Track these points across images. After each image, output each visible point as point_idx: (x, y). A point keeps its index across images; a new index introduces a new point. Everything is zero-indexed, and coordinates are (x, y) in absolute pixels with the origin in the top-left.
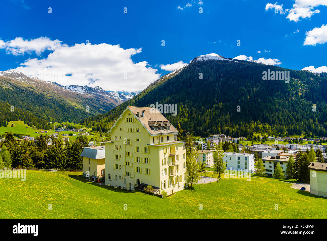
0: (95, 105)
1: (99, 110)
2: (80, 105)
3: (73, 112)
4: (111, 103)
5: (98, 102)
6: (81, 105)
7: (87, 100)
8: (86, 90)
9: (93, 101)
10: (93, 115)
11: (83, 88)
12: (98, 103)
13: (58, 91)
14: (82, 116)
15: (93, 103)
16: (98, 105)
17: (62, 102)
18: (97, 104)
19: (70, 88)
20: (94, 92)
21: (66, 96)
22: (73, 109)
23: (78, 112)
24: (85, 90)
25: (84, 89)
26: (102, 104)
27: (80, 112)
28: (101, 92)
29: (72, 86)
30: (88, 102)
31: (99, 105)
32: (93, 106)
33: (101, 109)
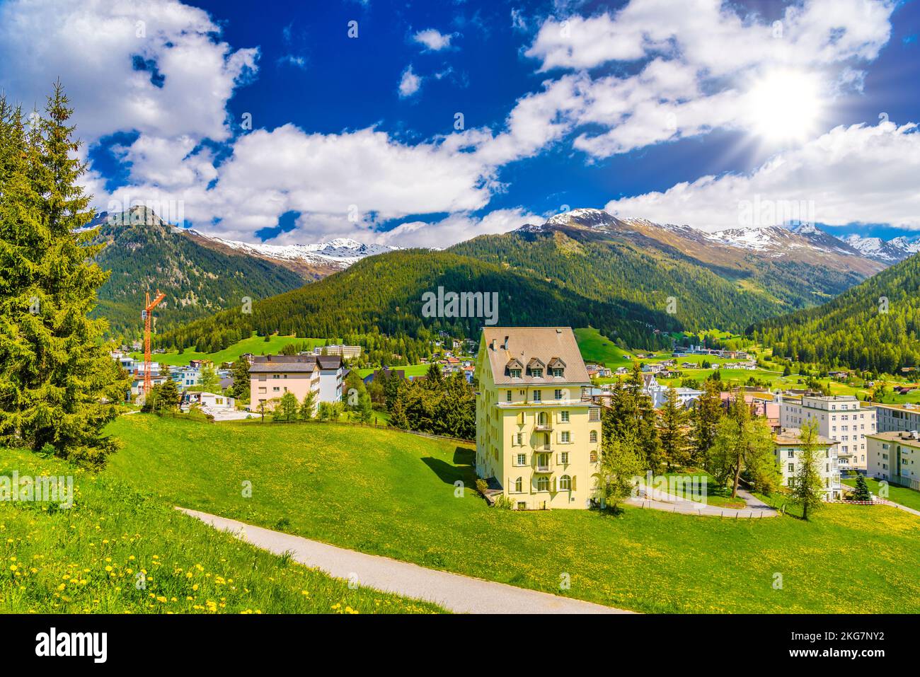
0: (799, 280)
1: (812, 295)
2: (753, 282)
3: (731, 303)
4: (852, 273)
5: (807, 270)
6: (757, 283)
7: (773, 268)
8: (772, 238)
9: (793, 270)
10: (791, 311)
11: (764, 234)
12: (809, 274)
13: (693, 249)
14: (757, 313)
15: (793, 274)
16: (808, 280)
17: (701, 276)
18: (805, 276)
19: (727, 238)
20: (795, 242)
21: (714, 260)
22: (732, 295)
23: (746, 303)
24: (768, 238)
25: (765, 237)
26: (822, 275)
27: (750, 303)
28: (819, 242)
29: (732, 232)
30: (778, 272)
31: (811, 280)
32: (793, 285)
33: (819, 293)
